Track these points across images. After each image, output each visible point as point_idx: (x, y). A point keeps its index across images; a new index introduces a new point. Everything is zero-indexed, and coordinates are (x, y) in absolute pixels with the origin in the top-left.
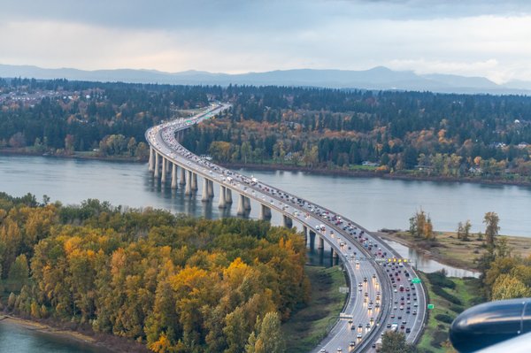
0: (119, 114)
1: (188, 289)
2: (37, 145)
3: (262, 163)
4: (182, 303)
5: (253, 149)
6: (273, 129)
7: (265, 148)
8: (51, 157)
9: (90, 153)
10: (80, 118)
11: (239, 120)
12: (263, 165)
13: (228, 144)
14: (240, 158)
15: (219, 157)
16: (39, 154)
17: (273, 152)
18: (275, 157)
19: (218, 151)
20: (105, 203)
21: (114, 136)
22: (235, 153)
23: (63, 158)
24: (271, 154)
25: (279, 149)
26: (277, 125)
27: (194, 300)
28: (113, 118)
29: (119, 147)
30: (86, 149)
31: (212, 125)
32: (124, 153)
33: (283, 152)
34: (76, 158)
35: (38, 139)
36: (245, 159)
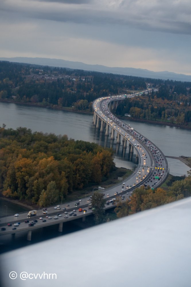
0: (92, 90)
1: (22, 168)
2: (44, 102)
3: (155, 120)
4: (18, 174)
5: (152, 113)
6: (168, 104)
7: (158, 112)
8: (51, 109)
9: (70, 108)
10: (72, 90)
11: (153, 98)
12: (156, 122)
13: (139, 109)
14: (145, 117)
15: (134, 115)
16: (44, 107)
17: (161, 115)
18: (162, 118)
19: (134, 112)
20: (29, 130)
21: (82, 100)
22: (142, 114)
23: (56, 109)
24: (161, 116)
25: (165, 114)
26: (171, 102)
27: (23, 173)
28: (89, 91)
29: (84, 107)
30: (68, 106)
31: (138, 99)
32: (87, 109)
33: (166, 116)
34: (63, 110)
35: (44, 99)
36: (147, 118)
